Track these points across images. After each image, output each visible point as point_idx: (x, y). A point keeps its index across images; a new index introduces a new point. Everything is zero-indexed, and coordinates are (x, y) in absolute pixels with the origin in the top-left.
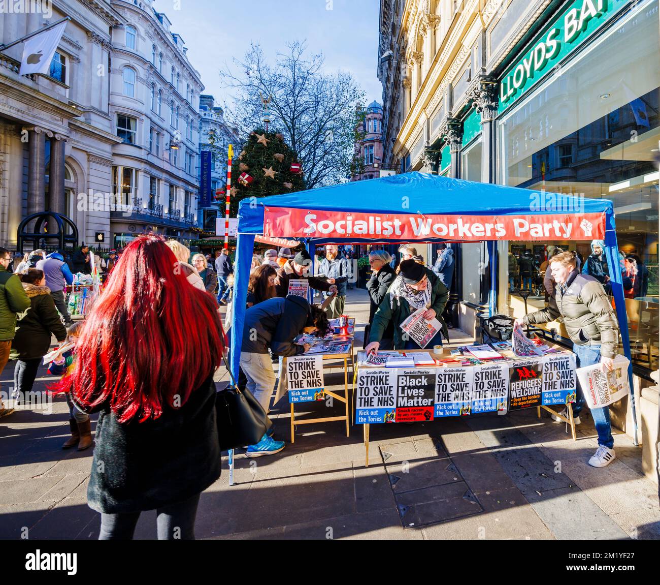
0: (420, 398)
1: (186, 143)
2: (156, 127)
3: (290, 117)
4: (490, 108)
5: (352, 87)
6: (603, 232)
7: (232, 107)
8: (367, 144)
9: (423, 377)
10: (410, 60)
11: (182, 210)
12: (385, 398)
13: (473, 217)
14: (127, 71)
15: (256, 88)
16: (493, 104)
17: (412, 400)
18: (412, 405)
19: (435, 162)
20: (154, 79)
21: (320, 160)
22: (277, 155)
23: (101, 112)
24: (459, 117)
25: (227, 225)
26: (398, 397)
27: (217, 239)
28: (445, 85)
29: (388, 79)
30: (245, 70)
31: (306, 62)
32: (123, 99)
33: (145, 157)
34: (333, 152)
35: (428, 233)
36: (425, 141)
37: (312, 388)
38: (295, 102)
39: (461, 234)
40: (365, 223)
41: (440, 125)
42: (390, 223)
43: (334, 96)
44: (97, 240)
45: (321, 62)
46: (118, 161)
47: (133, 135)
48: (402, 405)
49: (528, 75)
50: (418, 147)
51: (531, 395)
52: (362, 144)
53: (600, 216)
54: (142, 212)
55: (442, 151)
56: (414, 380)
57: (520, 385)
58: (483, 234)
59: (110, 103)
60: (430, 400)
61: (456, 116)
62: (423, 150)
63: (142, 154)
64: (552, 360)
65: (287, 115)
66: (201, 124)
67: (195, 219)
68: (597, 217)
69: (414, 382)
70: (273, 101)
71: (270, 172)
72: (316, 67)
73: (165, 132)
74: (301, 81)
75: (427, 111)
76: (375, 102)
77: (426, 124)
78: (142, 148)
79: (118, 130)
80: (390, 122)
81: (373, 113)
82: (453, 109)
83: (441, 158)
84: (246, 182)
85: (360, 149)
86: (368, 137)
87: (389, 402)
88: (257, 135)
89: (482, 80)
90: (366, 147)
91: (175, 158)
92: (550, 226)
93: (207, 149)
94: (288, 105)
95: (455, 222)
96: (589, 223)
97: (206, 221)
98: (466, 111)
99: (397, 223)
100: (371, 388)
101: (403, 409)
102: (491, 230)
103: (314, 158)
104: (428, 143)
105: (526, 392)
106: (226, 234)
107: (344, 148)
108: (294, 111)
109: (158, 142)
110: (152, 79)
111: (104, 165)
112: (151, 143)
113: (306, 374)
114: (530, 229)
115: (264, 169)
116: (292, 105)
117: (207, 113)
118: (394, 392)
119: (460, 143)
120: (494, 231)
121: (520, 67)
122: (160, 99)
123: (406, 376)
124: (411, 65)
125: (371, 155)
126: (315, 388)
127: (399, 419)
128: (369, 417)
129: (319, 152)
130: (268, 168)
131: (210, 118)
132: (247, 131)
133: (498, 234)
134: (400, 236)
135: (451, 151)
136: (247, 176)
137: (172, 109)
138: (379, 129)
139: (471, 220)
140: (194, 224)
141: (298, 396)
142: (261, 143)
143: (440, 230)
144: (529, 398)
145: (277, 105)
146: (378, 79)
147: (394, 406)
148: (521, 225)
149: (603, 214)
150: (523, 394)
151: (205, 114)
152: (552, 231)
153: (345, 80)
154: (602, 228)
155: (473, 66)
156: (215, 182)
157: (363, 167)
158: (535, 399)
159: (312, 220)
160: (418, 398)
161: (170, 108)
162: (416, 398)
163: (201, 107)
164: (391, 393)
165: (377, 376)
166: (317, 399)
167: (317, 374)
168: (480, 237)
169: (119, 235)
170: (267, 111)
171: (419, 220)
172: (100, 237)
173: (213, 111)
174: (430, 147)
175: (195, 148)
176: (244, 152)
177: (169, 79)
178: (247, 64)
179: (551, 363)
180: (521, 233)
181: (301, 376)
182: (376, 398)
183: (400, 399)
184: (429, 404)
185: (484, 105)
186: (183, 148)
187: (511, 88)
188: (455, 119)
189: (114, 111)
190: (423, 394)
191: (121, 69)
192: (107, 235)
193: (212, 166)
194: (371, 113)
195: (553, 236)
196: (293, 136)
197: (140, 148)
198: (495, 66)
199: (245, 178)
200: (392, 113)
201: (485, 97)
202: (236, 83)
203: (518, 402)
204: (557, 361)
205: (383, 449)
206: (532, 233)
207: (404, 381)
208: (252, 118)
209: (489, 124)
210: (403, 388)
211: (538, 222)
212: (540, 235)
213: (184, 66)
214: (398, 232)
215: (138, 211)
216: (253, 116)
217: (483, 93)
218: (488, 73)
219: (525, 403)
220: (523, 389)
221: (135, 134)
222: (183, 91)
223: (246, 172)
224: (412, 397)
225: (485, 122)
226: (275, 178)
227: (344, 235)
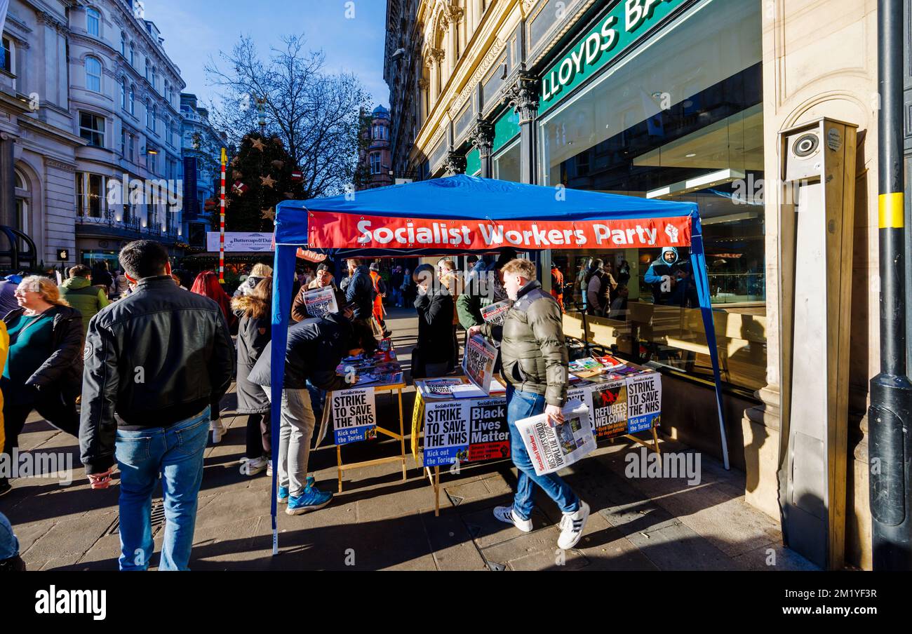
0: (496, 432)
1: (167, 147)
2: (129, 128)
3: (287, 120)
4: (530, 107)
5: (357, 89)
6: (689, 238)
7: (220, 107)
8: (373, 152)
9: (499, 408)
10: (428, 58)
11: (164, 223)
12: (456, 434)
13: (549, 223)
14: (89, 62)
15: (248, 87)
16: (534, 103)
17: (487, 435)
18: (487, 440)
19: (459, 169)
20: (123, 72)
21: (323, 168)
22: (275, 162)
23: (59, 108)
24: (490, 118)
25: (222, 239)
26: (471, 432)
27: (209, 255)
28: (474, 83)
29: (397, 81)
30: (235, 65)
31: (304, 60)
32: (86, 94)
33: (116, 162)
34: (337, 159)
35: (502, 242)
36: (448, 146)
37: (362, 425)
38: (293, 104)
39: (537, 243)
40: (429, 231)
41: (468, 128)
42: (458, 231)
43: (337, 98)
44: (59, 258)
45: (322, 60)
46: (83, 166)
47: (100, 137)
48: (476, 442)
49: (578, 69)
50: (439, 154)
51: (617, 423)
52: (367, 151)
53: (686, 220)
54: (115, 226)
55: (467, 156)
56: (489, 411)
57: (605, 411)
58: (562, 242)
59: (71, 98)
60: (507, 434)
61: (487, 118)
62: (445, 155)
63: (113, 159)
64: (637, 380)
65: (284, 118)
66: (182, 126)
67: (180, 234)
68: (682, 221)
69: (489, 414)
70: (268, 102)
71: (267, 181)
72: (316, 66)
73: (140, 135)
74: (298, 80)
75: (451, 113)
76: (380, 106)
77: (449, 128)
78: (112, 152)
79: (81, 129)
80: (400, 128)
81: (379, 118)
82: (483, 111)
83: (466, 165)
84: (241, 191)
85: (365, 157)
86: (374, 144)
87: (462, 439)
88: (251, 139)
89: (521, 76)
90: (372, 155)
91: (153, 164)
92: (633, 232)
93: (192, 155)
94: (285, 106)
95: (530, 229)
96: (675, 228)
97: (192, 236)
98: (500, 111)
99: (466, 230)
100: (441, 423)
101: (477, 446)
102: (571, 237)
103: (315, 166)
104: (452, 148)
105: (612, 419)
106: (222, 250)
107: (349, 156)
108: (293, 114)
109: (132, 145)
110: (122, 72)
111: (64, 170)
112: (123, 146)
113: (355, 410)
114: (612, 235)
115: (261, 178)
116: (290, 107)
117: (189, 114)
118: (467, 428)
119: (491, 147)
120: (573, 238)
121: (567, 61)
122: (132, 96)
123: (480, 408)
124: (428, 64)
125: (378, 164)
126: (365, 425)
127: (472, 458)
128: (439, 458)
129: (321, 159)
130: (265, 176)
131: (193, 120)
132: (239, 135)
133: (578, 242)
134: (469, 246)
135: (481, 156)
136: (241, 185)
137: (147, 108)
138: (385, 135)
139: (547, 226)
140: (179, 239)
141: (346, 437)
142: (257, 148)
143: (514, 238)
144: (615, 426)
145: (273, 107)
146: (384, 81)
147: (467, 443)
148: (602, 231)
149: (688, 217)
150: (608, 422)
151: (187, 116)
152: (636, 237)
153: (348, 81)
154: (688, 233)
155: (509, 61)
156: (201, 192)
157: (368, 175)
158: (621, 427)
159: (366, 227)
160: (494, 433)
161: (145, 107)
162: (491, 432)
163: (182, 108)
164: (464, 428)
165: (448, 410)
166: (368, 438)
167: (368, 409)
168: (558, 245)
169: (88, 252)
170: (262, 112)
171: (489, 226)
172: (63, 255)
173: (196, 112)
174: (454, 153)
175: (177, 153)
176: (237, 158)
177: (142, 74)
178: (236, 59)
179: (635, 385)
180: (602, 240)
181: (349, 412)
182: (447, 435)
183: (474, 434)
184: (506, 438)
185: (523, 104)
186: (163, 153)
187: (555, 85)
188: (485, 121)
189: (75, 108)
190: (499, 426)
191: (82, 58)
192: (72, 252)
193: (198, 174)
194: (376, 118)
195: (636, 243)
196: (291, 142)
197: (109, 151)
198: (537, 61)
199: (240, 187)
200: (403, 118)
201: (525, 95)
202: (224, 80)
203: (603, 432)
204: (642, 382)
205: (451, 492)
206: (615, 240)
207: (477, 413)
208: (244, 121)
209: (528, 125)
210: (477, 422)
211: (620, 228)
212: (623, 242)
213: (160, 59)
214: (467, 241)
215: (110, 224)
216: (245, 118)
217: (522, 91)
218: (528, 69)
219: (611, 432)
220: (608, 416)
221: (103, 135)
222: (160, 86)
223: (241, 180)
224: (487, 432)
225: (524, 123)
226: (274, 187)
227: (406, 245)
